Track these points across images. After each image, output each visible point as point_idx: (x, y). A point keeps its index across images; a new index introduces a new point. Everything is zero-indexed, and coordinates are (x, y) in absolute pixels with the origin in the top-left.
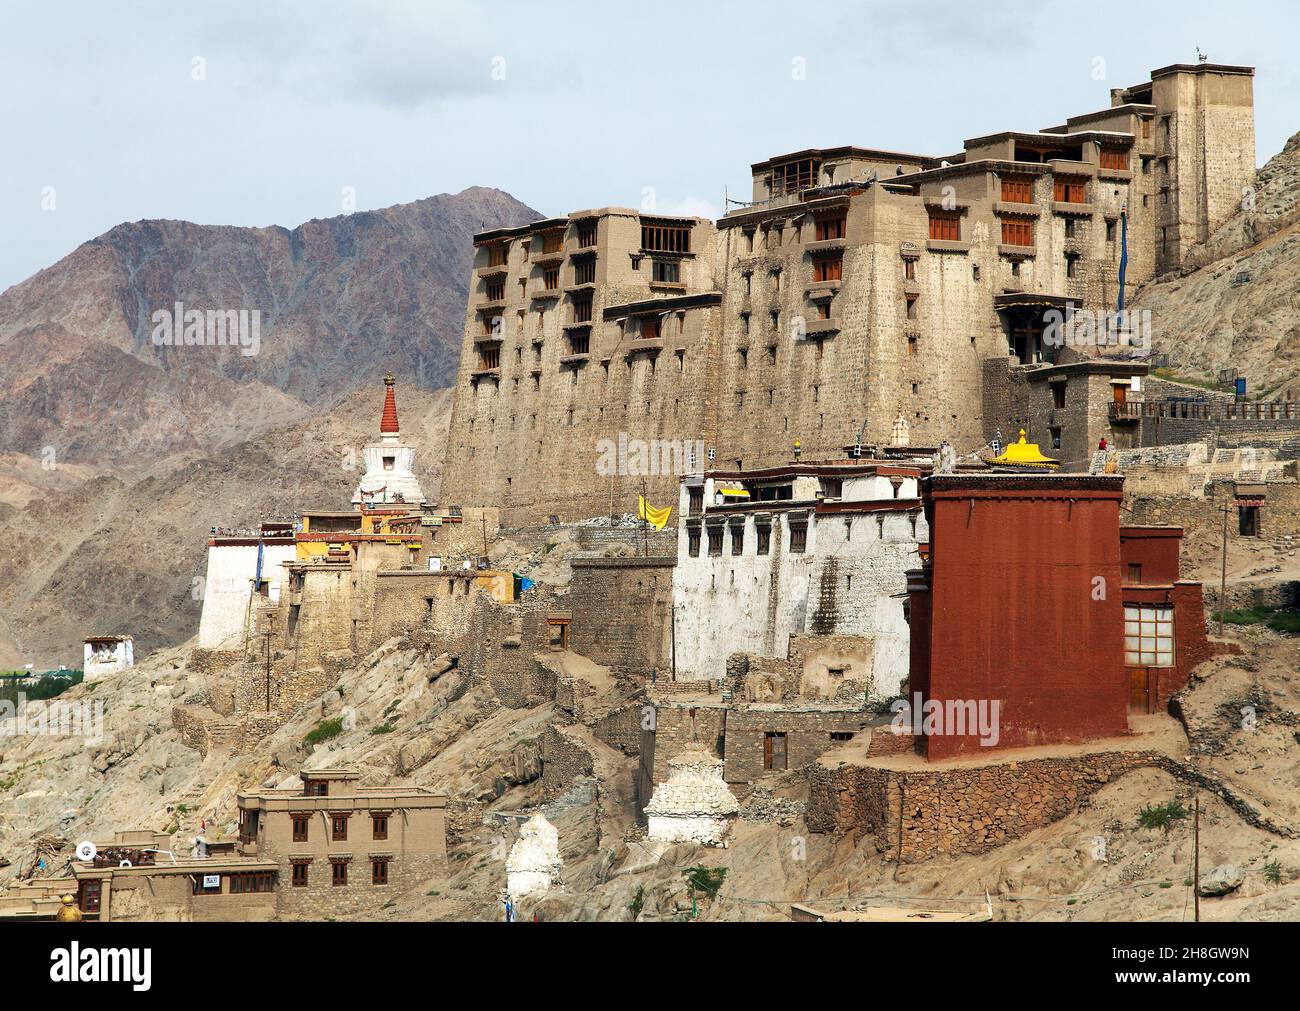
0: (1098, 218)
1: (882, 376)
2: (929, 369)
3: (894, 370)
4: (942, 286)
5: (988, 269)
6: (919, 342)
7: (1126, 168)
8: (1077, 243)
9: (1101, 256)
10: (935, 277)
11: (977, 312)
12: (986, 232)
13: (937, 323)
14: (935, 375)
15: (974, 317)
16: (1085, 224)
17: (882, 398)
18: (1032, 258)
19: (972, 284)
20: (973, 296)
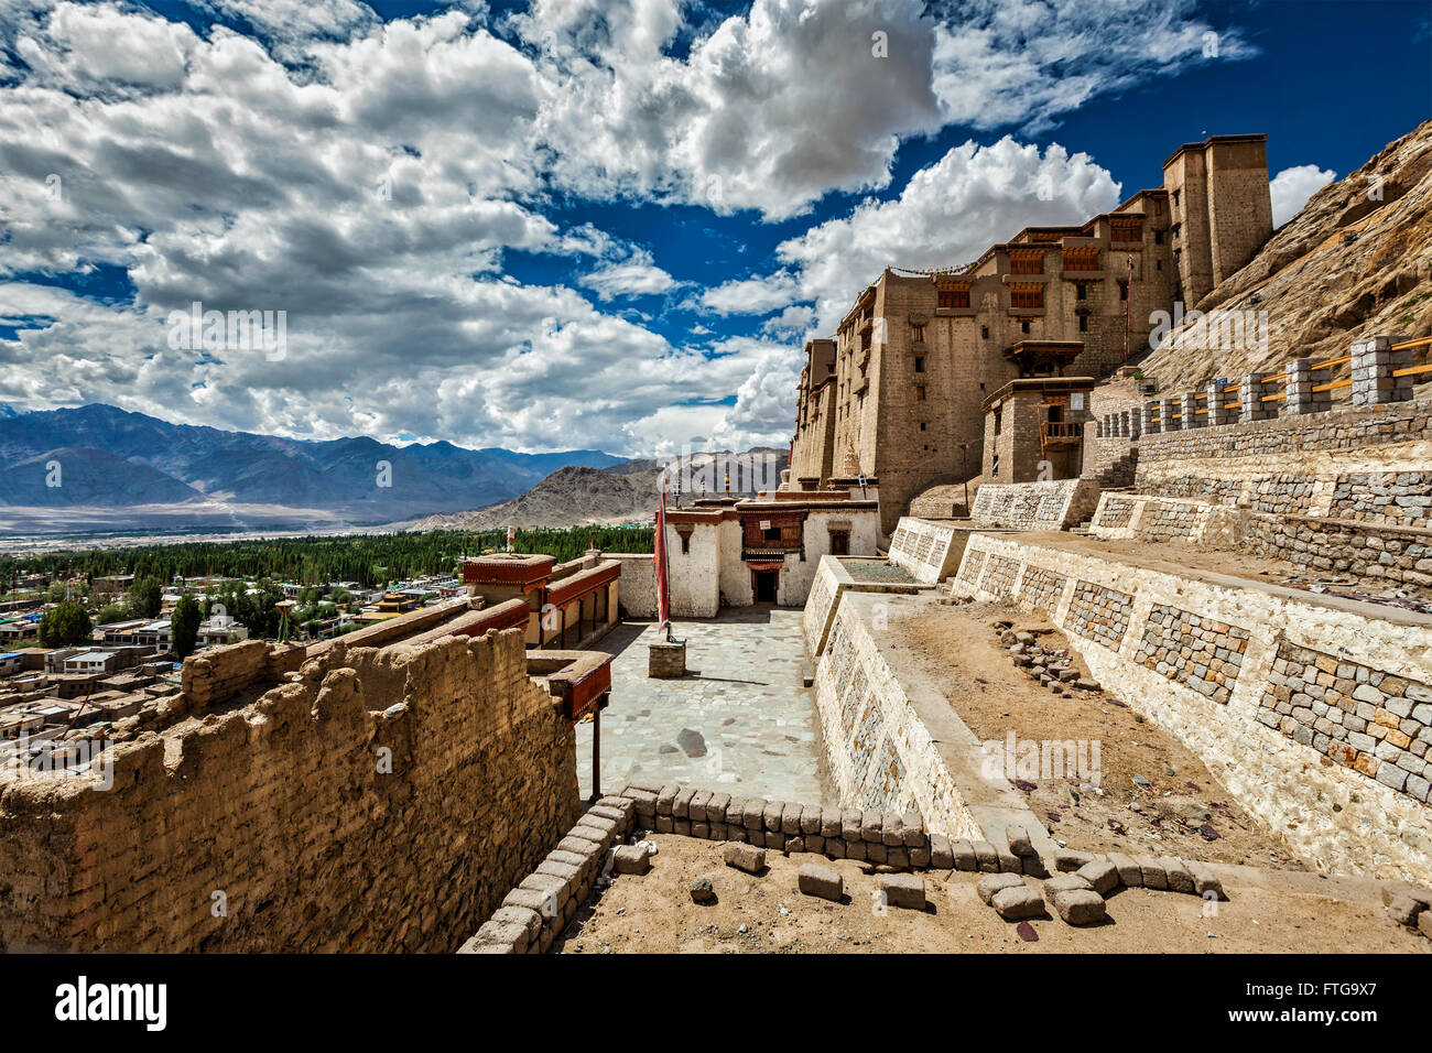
0: (1112, 280)
1: (889, 418)
2: (938, 410)
3: (902, 413)
4: (951, 344)
5: (997, 329)
6: (927, 390)
7: (1140, 240)
8: (1089, 302)
9: (1115, 312)
10: (943, 338)
11: (987, 364)
12: (995, 299)
13: (946, 374)
14: (944, 415)
15: (983, 367)
16: (1097, 287)
17: (890, 435)
18: (1042, 316)
19: (981, 341)
20: (982, 350)
